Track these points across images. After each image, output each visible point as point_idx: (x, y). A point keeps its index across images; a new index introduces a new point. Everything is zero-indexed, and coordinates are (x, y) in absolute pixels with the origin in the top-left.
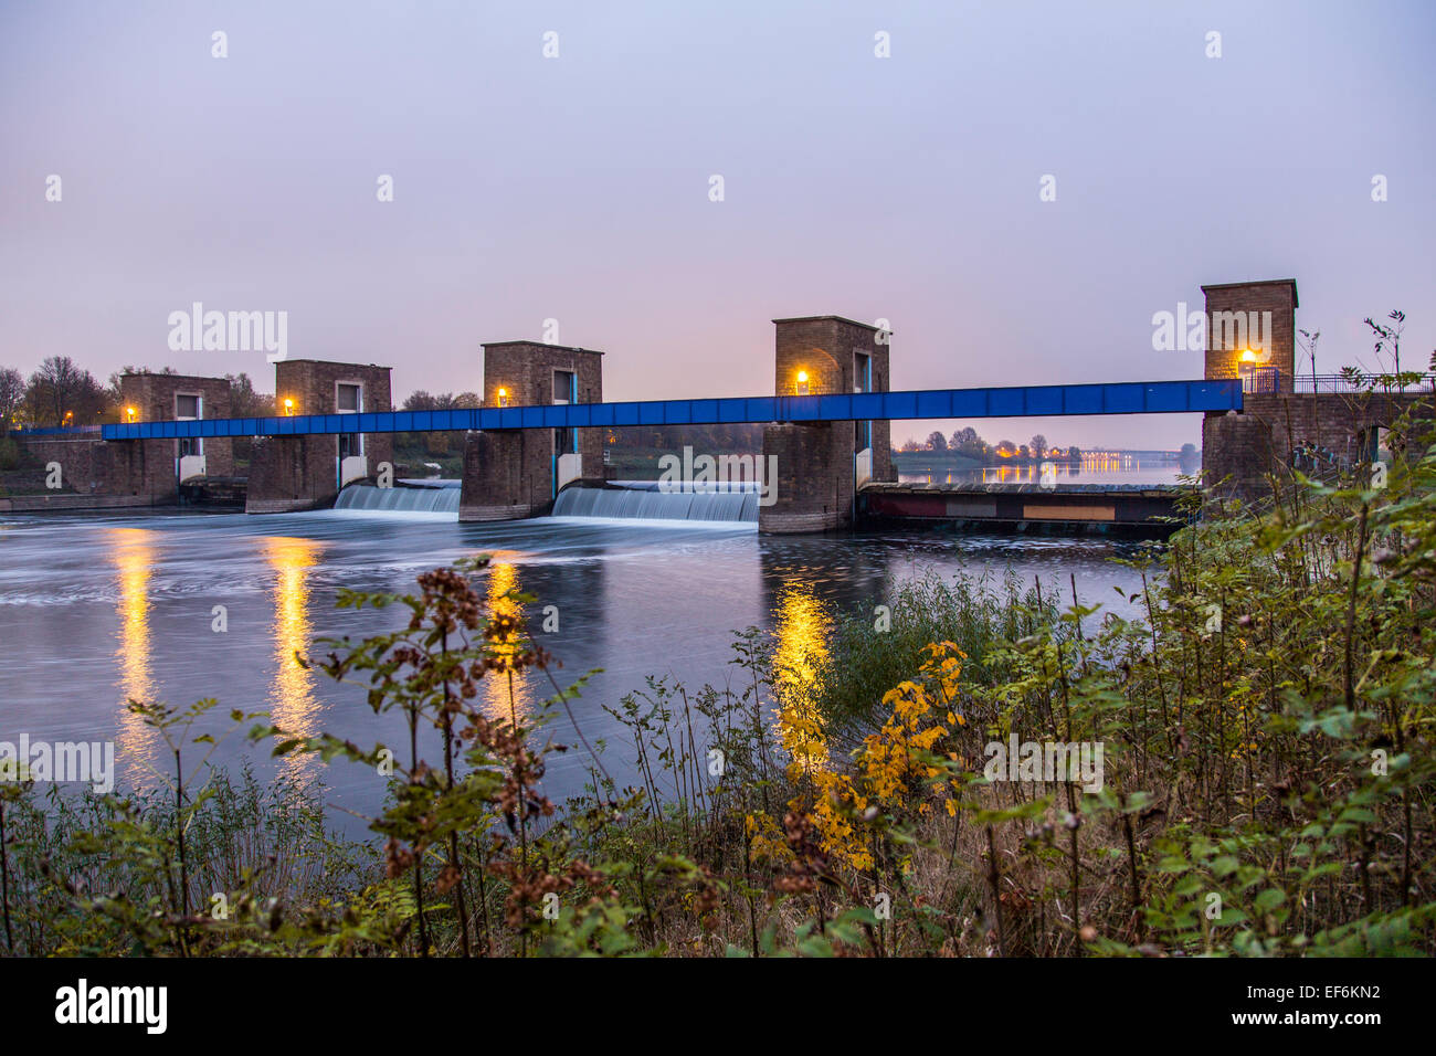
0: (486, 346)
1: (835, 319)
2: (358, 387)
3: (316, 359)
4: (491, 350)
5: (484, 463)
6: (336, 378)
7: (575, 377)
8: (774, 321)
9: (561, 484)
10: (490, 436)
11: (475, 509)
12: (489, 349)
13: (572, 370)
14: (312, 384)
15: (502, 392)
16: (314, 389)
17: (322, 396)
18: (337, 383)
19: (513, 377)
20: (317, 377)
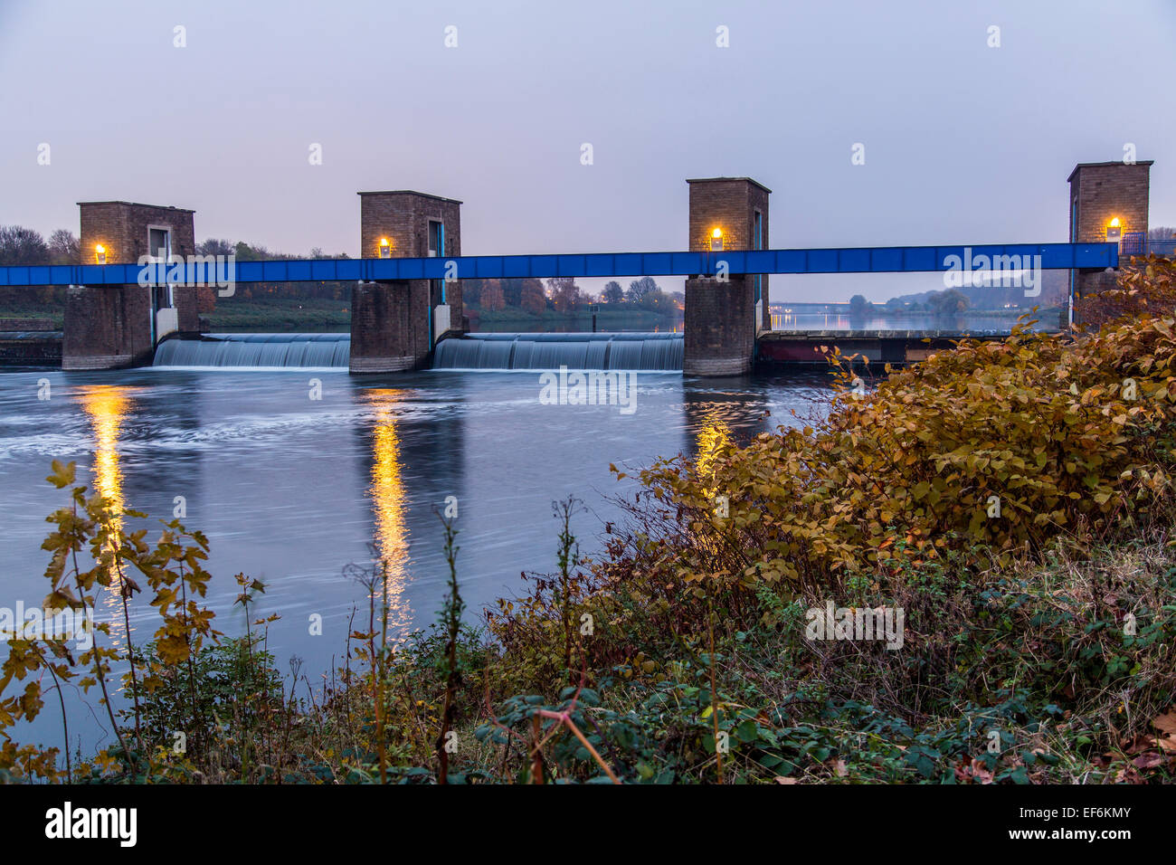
0: (363, 195)
1: (749, 182)
2: (166, 232)
3: (132, 201)
4: (368, 199)
5: (379, 314)
6: (147, 223)
7: (443, 227)
8: (688, 181)
9: (437, 335)
10: (384, 287)
11: (372, 361)
12: (365, 198)
13: (441, 220)
14: (128, 229)
15: (384, 242)
16: (131, 235)
17: (137, 242)
18: (150, 227)
19: (396, 226)
20: (132, 221)
